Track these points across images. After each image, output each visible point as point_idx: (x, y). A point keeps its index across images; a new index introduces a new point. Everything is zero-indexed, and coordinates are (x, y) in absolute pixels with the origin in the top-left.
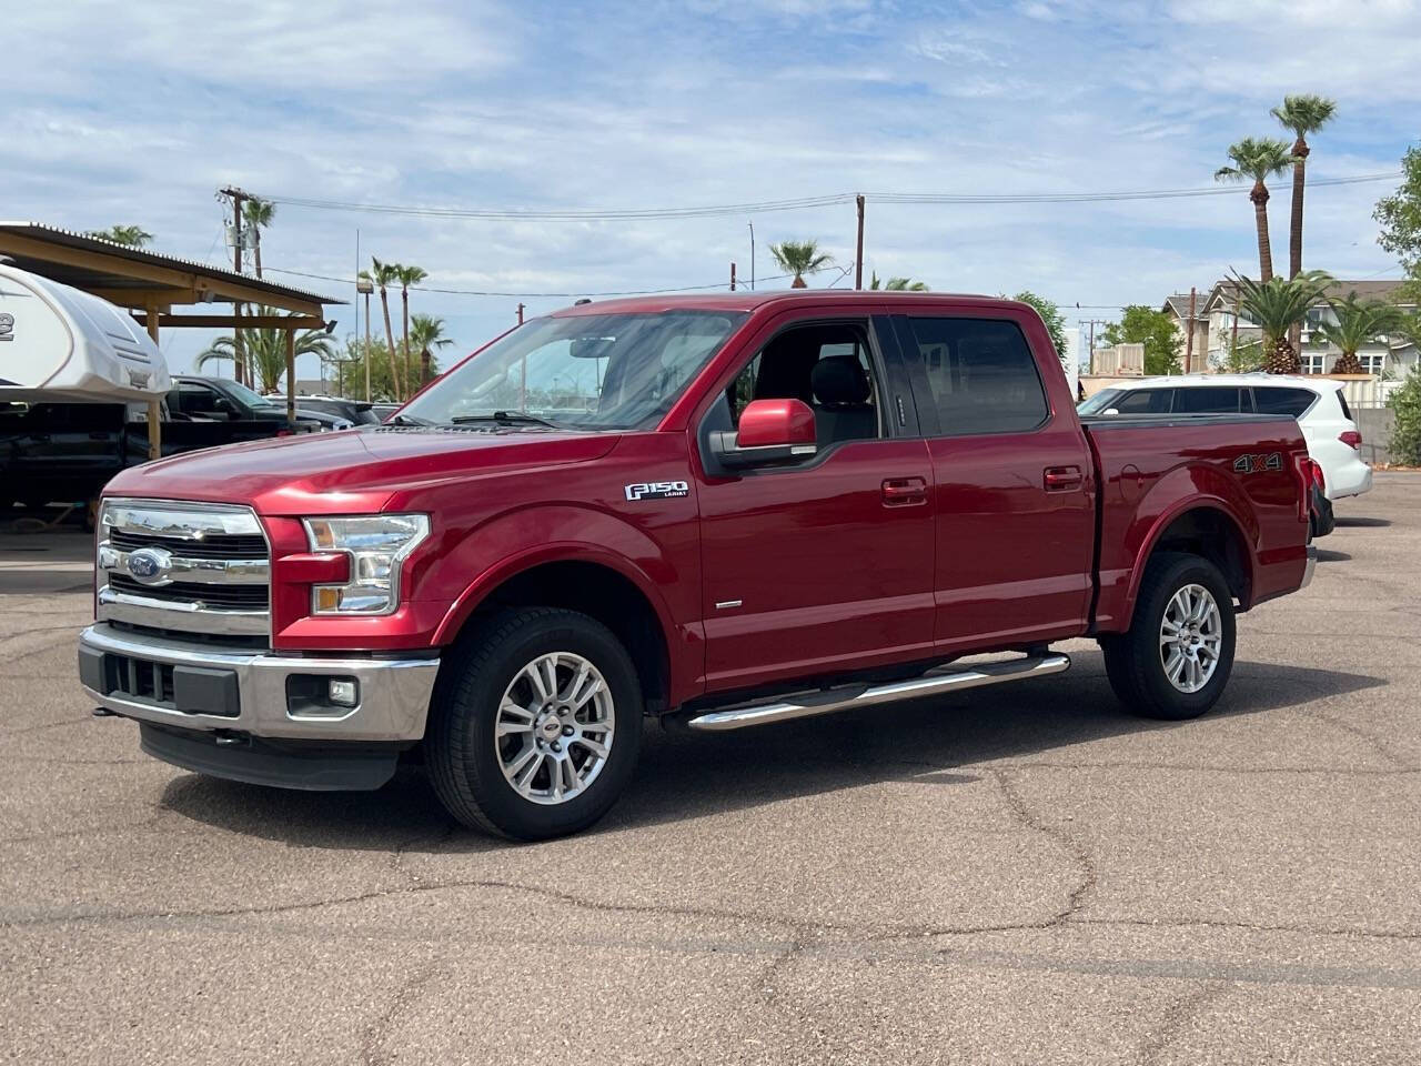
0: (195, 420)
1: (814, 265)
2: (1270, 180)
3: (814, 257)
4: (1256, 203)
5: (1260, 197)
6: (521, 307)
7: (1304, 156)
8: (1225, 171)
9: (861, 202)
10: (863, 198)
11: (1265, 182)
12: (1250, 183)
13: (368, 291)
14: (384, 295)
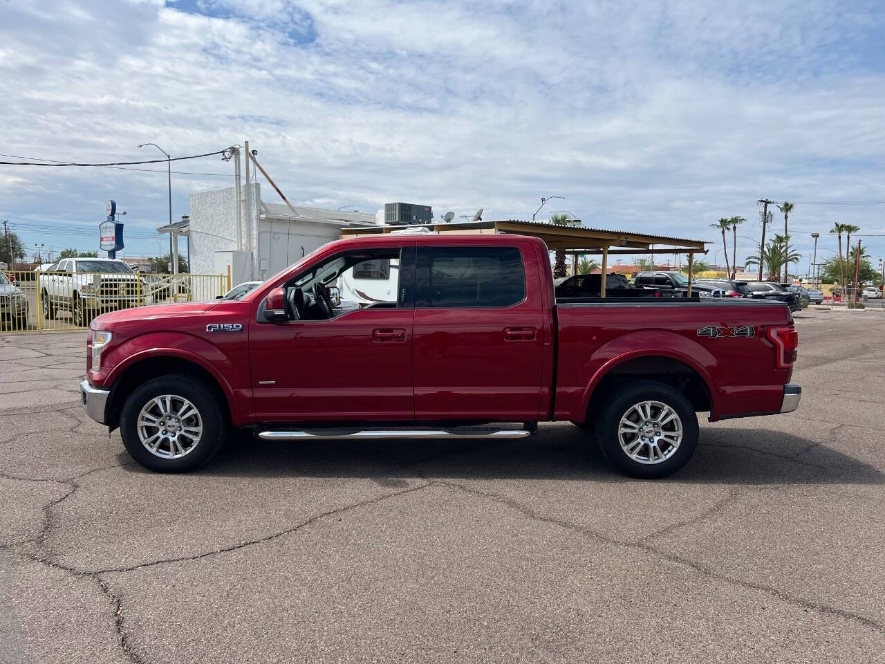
0: (645, 288)
6: (860, 241)
13: (816, 236)
14: (840, 237)
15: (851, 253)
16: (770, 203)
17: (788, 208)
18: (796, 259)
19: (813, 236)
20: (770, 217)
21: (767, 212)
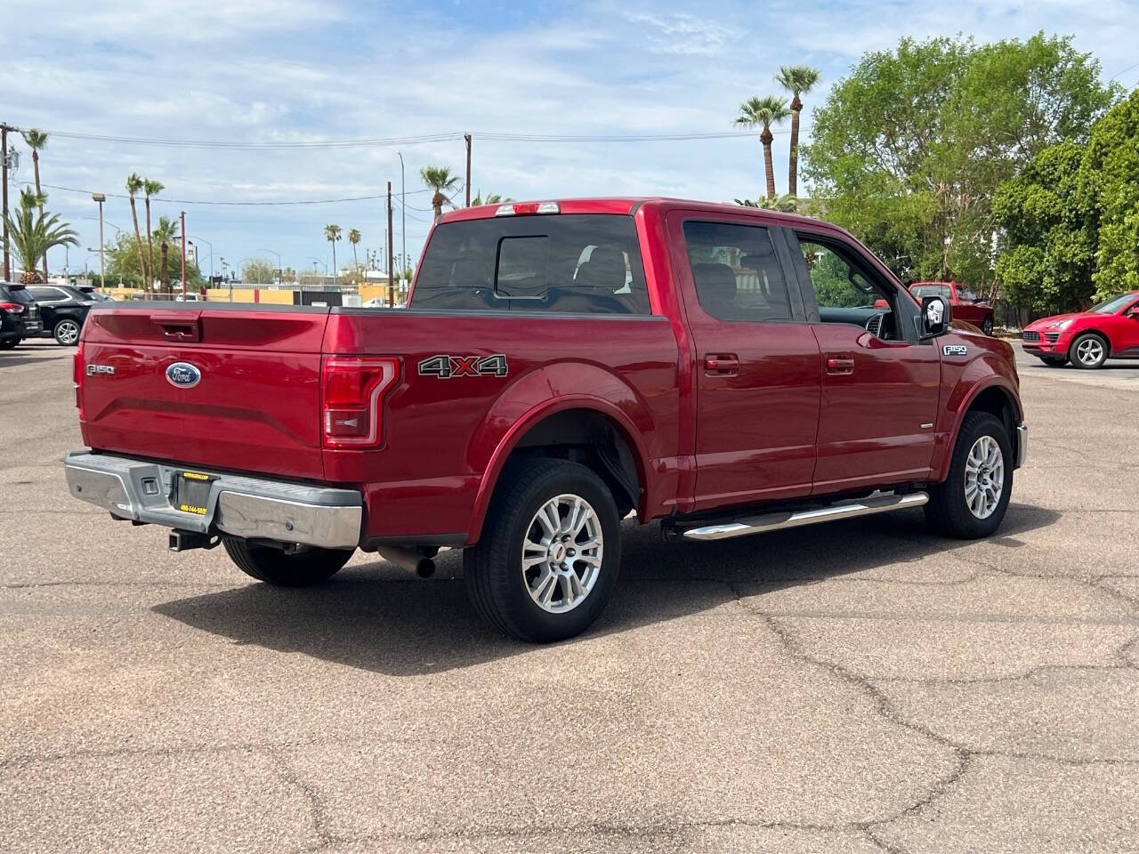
1: (449, 184)
2: (774, 127)
3: (449, 178)
4: (764, 144)
5: (767, 139)
6: (183, 213)
7: (799, 111)
8: (741, 120)
9: (468, 139)
10: (470, 136)
11: (770, 129)
12: (759, 128)
13: (101, 199)
14: (133, 202)
15: (156, 233)
16: (11, 130)
17: (37, 139)
18: (71, 240)
19: (95, 199)
20: (14, 157)
21: (8, 148)
